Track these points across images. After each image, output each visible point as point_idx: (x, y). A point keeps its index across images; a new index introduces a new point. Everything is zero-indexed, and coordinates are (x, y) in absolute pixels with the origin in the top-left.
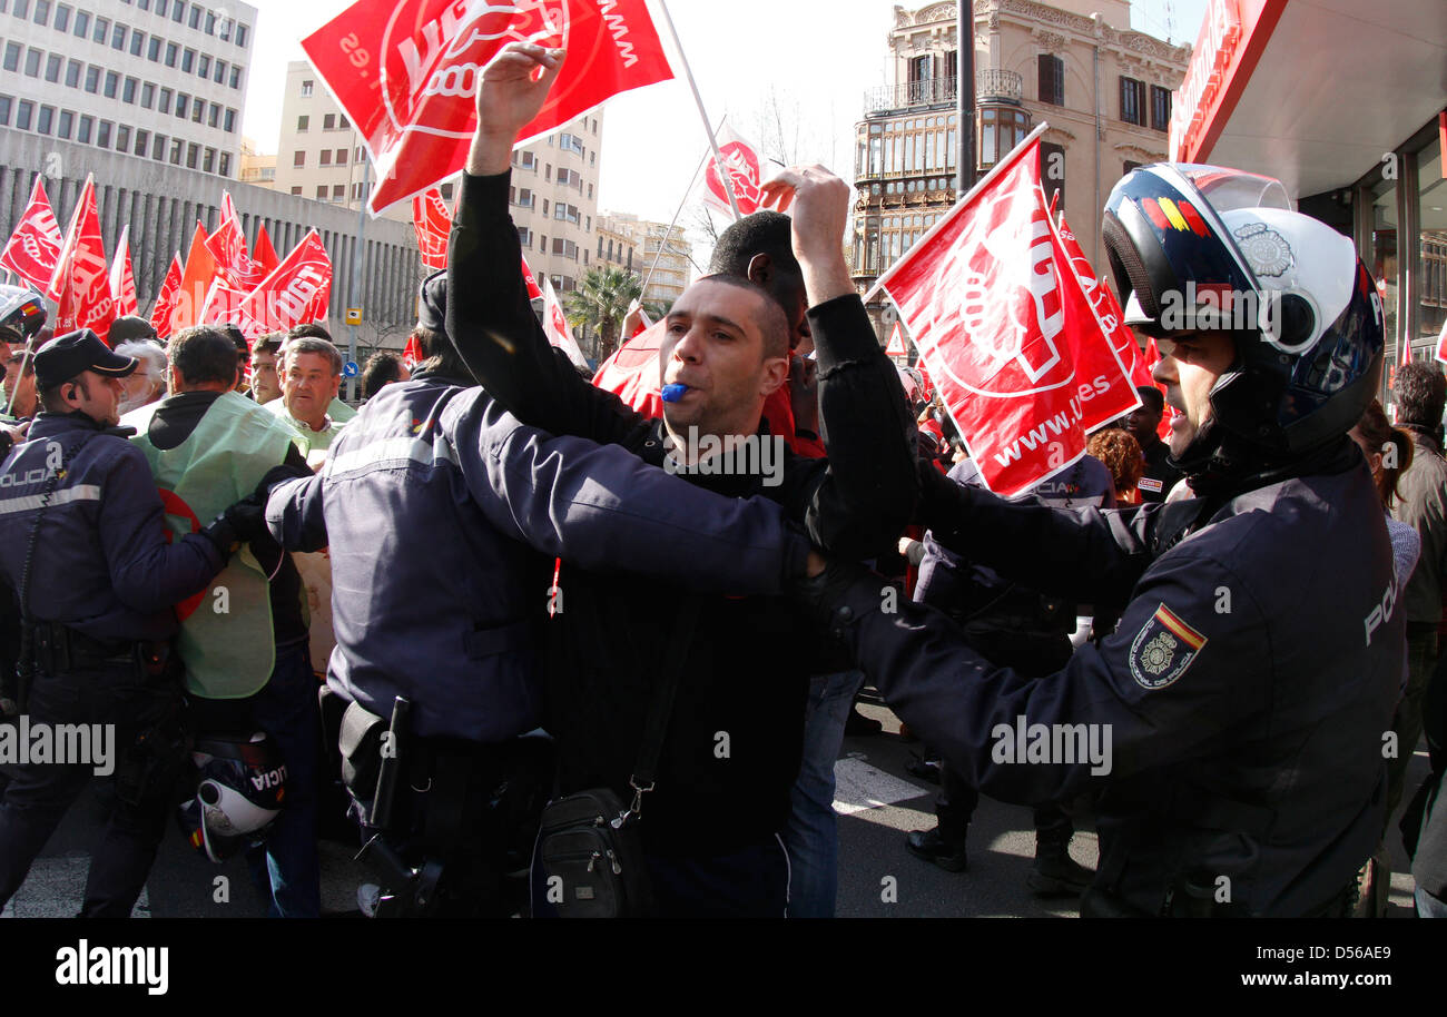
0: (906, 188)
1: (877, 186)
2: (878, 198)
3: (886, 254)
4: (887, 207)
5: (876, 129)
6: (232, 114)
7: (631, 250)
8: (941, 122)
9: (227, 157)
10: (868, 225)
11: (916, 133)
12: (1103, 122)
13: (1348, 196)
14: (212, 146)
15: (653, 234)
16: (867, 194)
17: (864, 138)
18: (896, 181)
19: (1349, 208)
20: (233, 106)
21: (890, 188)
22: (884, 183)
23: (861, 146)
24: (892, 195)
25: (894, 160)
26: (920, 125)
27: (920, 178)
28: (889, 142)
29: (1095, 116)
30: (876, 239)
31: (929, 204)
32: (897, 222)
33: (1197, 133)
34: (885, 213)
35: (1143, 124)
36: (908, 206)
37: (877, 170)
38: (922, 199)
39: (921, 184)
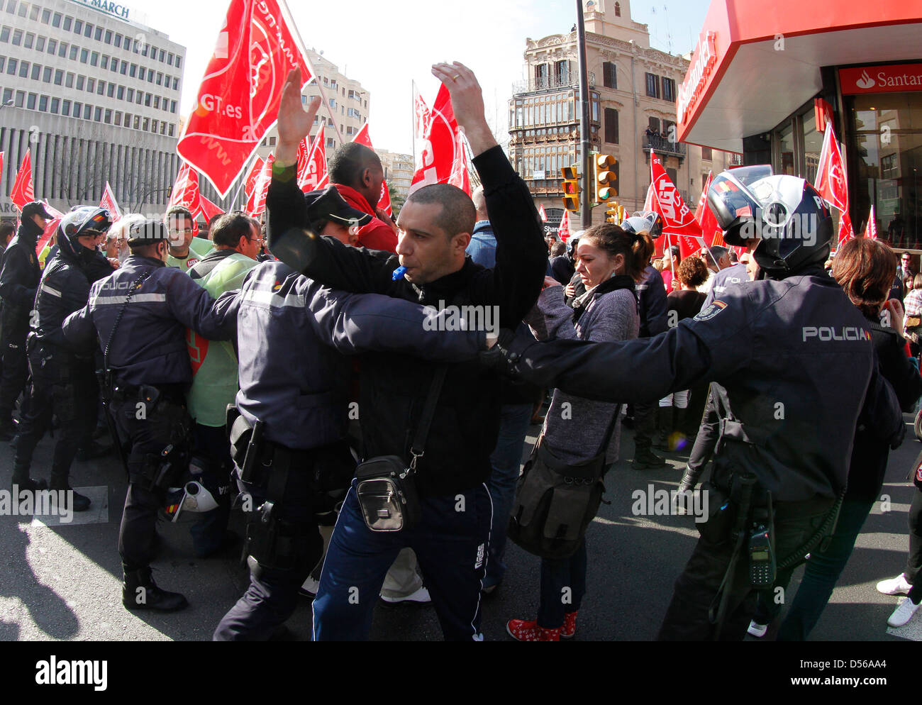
0: (536, 134)
1: (520, 133)
2: (521, 139)
3: (526, 167)
4: (526, 144)
5: (519, 103)
6: (174, 103)
7: (386, 168)
8: (553, 99)
9: (172, 126)
10: (517, 153)
11: (541, 104)
12: (637, 96)
13: (768, 136)
14: (165, 121)
15: (397, 159)
16: (515, 137)
17: (513, 108)
18: (530, 130)
19: (769, 142)
20: (175, 99)
21: (528, 134)
22: (524, 131)
23: (512, 112)
24: (529, 137)
25: (529, 119)
26: (543, 100)
27: (544, 128)
28: (526, 110)
29: (634, 94)
30: (521, 160)
31: (548, 142)
32: (532, 152)
33: (693, 106)
34: (525, 147)
35: (658, 97)
36: (537, 143)
37: (520, 124)
38: (544, 139)
39: (544, 131)
